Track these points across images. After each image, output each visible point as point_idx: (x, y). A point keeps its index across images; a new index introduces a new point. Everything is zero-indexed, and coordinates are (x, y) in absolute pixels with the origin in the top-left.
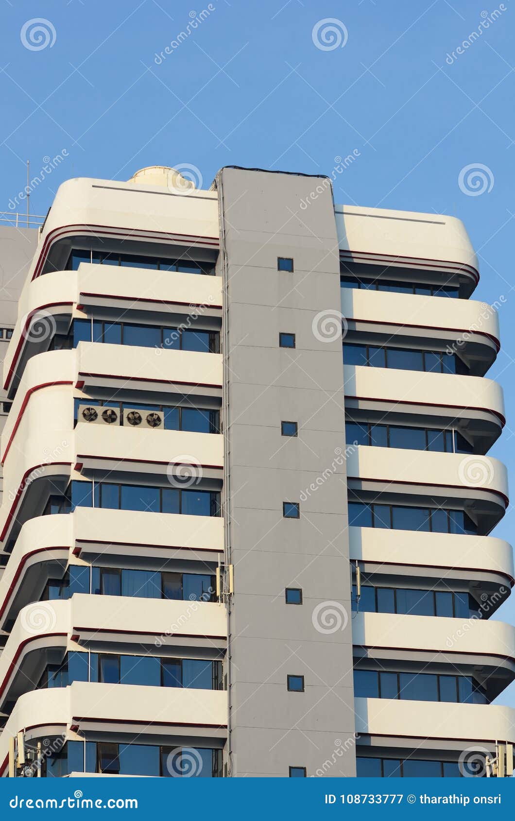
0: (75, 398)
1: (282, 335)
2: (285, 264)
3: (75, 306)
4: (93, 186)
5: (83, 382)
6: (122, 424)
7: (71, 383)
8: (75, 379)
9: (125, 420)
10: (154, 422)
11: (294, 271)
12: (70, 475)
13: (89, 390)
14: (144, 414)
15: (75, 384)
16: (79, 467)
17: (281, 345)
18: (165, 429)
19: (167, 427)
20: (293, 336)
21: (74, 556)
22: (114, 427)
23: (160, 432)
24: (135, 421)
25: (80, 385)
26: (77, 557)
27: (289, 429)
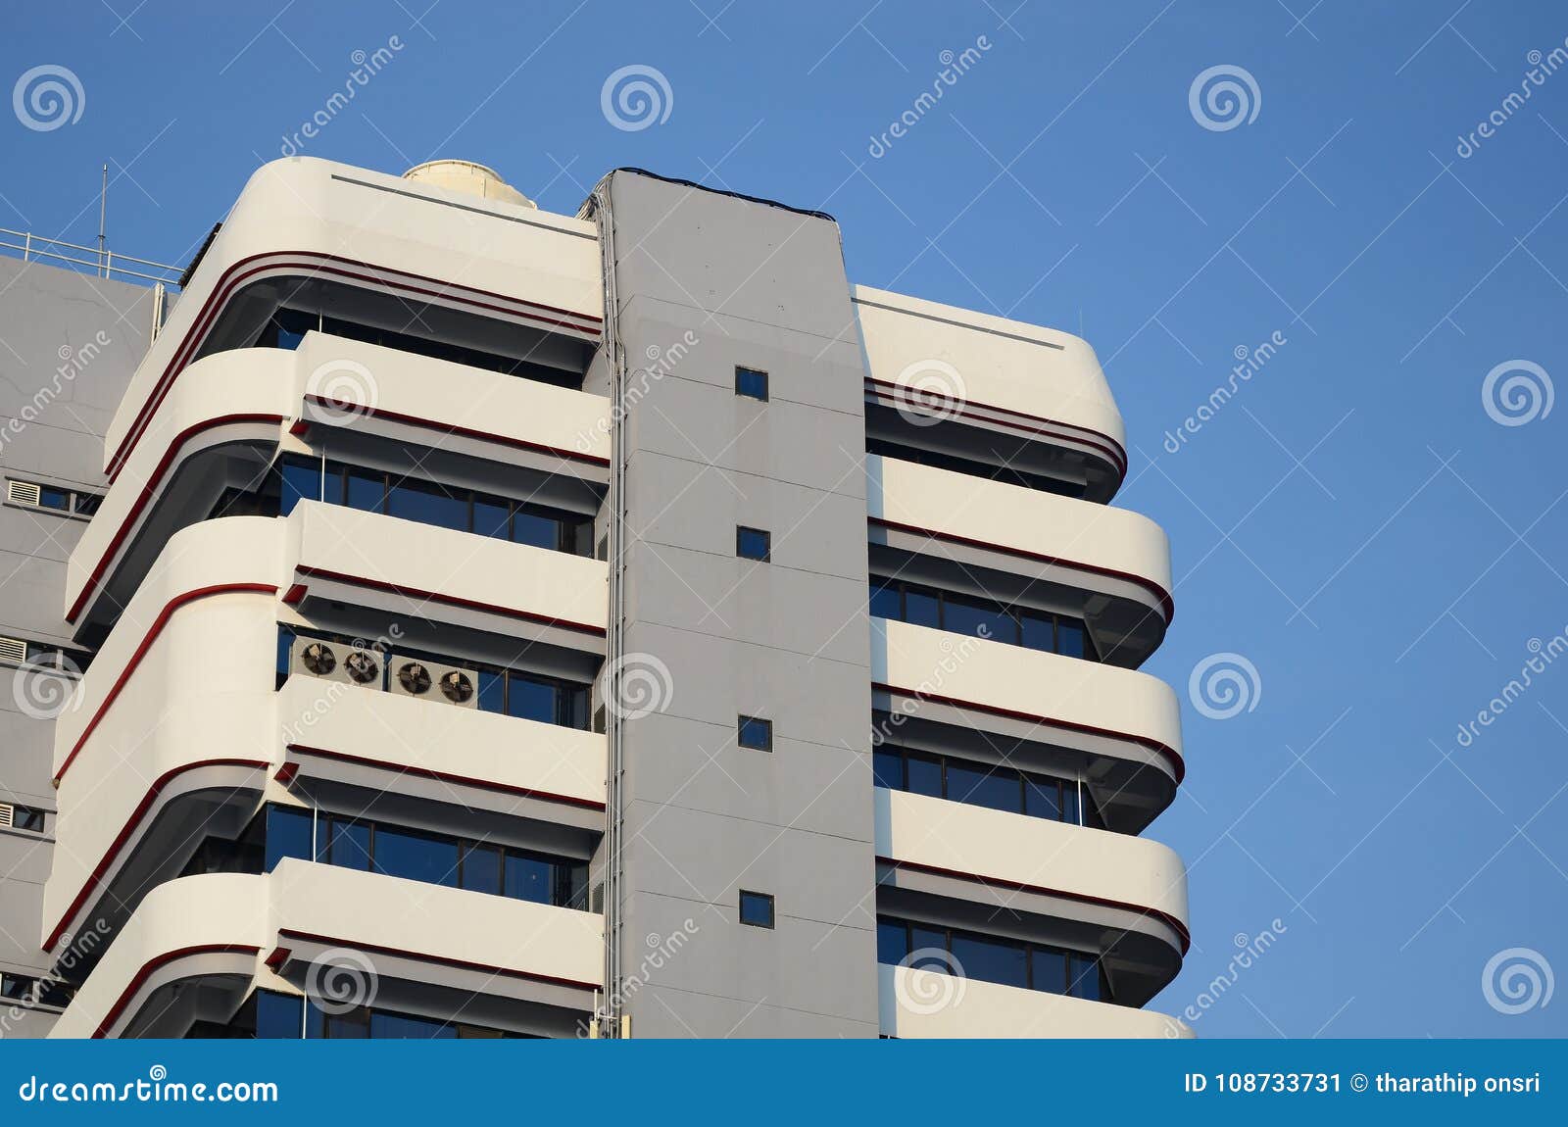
0: (280, 624)
1: (742, 532)
2: (752, 383)
3: (287, 426)
4: (334, 177)
5: (304, 589)
6: (386, 688)
7: (272, 590)
8: (285, 581)
9: (395, 680)
10: (458, 693)
11: (770, 400)
12: (263, 791)
13: (314, 607)
14: (436, 671)
15: (281, 594)
16: (286, 774)
17: (739, 554)
18: (479, 708)
19: (485, 705)
20: (766, 535)
21: (268, 969)
22: (372, 693)
23: (468, 715)
24: (417, 685)
25: (295, 597)
26: (275, 972)
27: (756, 733)
